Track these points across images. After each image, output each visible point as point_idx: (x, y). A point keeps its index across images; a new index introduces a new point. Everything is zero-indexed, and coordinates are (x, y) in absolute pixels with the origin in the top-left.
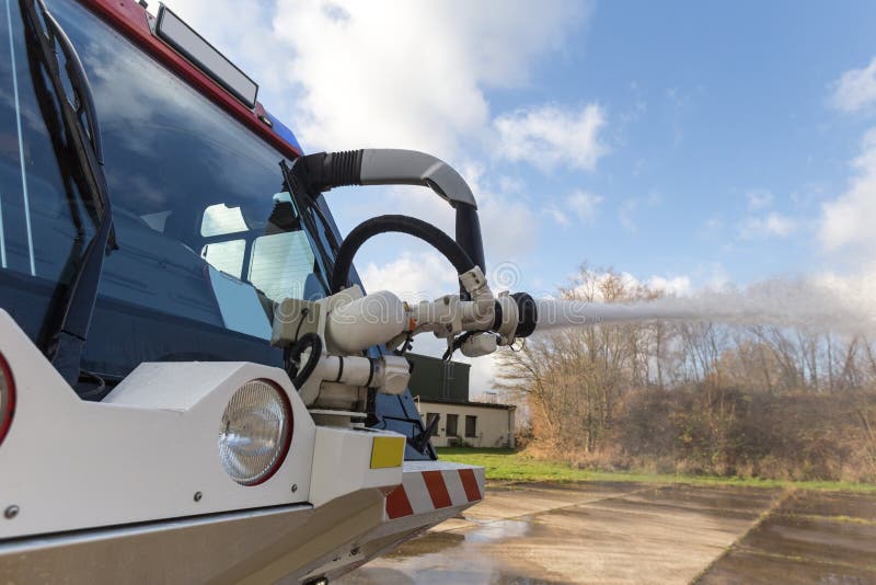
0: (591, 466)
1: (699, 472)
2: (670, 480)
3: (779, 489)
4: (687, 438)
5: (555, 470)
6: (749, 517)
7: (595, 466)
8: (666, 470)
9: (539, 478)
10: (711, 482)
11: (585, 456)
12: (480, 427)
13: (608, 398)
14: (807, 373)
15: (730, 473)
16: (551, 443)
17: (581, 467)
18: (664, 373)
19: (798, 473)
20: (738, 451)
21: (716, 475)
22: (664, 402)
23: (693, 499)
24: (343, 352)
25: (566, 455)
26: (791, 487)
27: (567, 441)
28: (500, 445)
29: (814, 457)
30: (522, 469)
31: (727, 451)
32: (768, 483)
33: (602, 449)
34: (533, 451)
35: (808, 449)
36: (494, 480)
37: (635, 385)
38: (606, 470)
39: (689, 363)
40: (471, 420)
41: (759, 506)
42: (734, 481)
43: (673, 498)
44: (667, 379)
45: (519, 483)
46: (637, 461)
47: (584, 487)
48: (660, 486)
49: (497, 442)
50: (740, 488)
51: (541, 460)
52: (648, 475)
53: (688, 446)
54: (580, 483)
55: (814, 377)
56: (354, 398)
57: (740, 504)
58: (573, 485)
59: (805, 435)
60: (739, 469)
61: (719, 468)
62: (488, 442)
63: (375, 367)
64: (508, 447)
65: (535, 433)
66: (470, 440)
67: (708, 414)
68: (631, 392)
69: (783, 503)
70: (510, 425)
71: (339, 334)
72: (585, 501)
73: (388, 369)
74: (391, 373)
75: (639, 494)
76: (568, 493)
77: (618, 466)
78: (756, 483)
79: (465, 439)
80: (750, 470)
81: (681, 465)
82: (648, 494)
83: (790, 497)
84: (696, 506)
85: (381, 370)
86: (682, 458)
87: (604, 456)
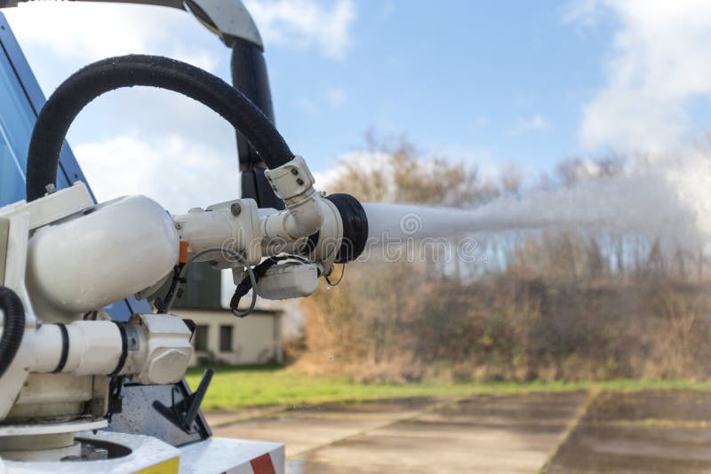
0: (378, 381)
1: (498, 379)
2: (468, 391)
3: (583, 393)
4: (486, 340)
5: (335, 387)
6: (556, 430)
7: (382, 379)
8: (462, 378)
9: (315, 399)
10: (512, 389)
11: (370, 367)
12: (238, 339)
13: (399, 297)
14: (614, 260)
15: (532, 377)
16: (329, 354)
17: (366, 382)
18: (462, 264)
19: (601, 372)
20: (542, 352)
21: (516, 380)
22: (461, 299)
23: (493, 413)
24: (63, 313)
25: (348, 368)
26: (595, 388)
27: (349, 350)
28: (264, 360)
29: (618, 355)
30: (294, 390)
31: (529, 352)
32: (571, 387)
33: (390, 357)
34: (306, 364)
35: (612, 346)
36: (259, 407)
37: (429, 279)
38: (394, 384)
39: (489, 252)
40: (227, 331)
41: (566, 415)
42: (535, 387)
43: (472, 414)
44: (465, 272)
45: (290, 409)
46: (430, 370)
47: (368, 407)
48: (457, 399)
49: (260, 356)
50: (542, 395)
51: (317, 376)
52: (443, 386)
53: (488, 349)
54: (366, 402)
55: (620, 264)
56: (86, 395)
57: (544, 415)
58: (357, 406)
59: (611, 331)
60: (542, 372)
61: (521, 373)
62: (249, 356)
63: (129, 339)
64: (274, 362)
65: (310, 343)
66: (226, 357)
67: (511, 310)
68: (426, 289)
69: (589, 410)
70: (276, 333)
71: (55, 279)
72: (373, 425)
73: (154, 343)
74: (160, 349)
75: (436, 411)
76: (352, 417)
77: (410, 378)
78: (558, 387)
79: (219, 355)
80: (552, 372)
81: (480, 372)
82: (445, 411)
83: (595, 402)
84: (499, 421)
85: (142, 344)
86: (480, 363)
87: (393, 366)
